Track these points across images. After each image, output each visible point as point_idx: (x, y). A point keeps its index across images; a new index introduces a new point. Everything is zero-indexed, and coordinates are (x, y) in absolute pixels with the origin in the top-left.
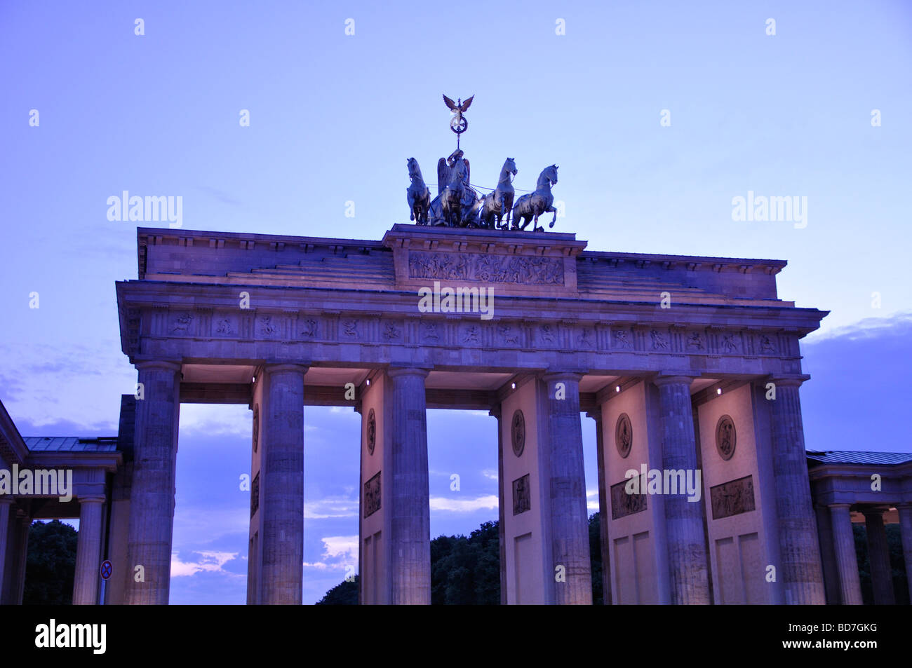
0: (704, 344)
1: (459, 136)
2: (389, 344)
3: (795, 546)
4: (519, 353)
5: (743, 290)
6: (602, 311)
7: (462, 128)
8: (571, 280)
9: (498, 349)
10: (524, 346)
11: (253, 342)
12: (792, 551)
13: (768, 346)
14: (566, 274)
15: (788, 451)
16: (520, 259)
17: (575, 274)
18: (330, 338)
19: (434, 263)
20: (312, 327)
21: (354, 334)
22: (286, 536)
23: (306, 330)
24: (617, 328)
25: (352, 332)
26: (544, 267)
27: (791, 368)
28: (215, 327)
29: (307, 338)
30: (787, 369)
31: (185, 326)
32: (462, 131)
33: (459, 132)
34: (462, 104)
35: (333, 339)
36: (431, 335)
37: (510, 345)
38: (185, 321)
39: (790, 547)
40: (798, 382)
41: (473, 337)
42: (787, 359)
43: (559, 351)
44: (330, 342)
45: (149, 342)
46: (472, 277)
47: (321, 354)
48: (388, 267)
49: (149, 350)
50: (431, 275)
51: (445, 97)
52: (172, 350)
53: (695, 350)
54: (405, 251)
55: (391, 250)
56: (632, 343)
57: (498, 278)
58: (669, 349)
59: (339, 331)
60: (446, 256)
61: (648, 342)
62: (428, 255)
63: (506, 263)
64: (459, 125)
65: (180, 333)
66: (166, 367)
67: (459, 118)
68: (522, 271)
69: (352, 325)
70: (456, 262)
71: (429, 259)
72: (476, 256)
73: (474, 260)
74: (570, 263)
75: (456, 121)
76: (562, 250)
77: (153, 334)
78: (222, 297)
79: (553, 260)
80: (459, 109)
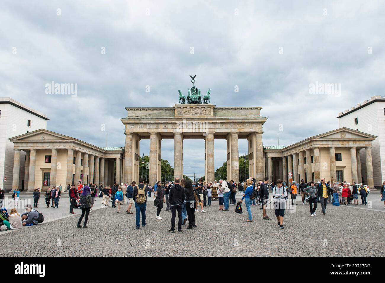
0: (241, 126)
2: (172, 128)
5: (252, 114)
6: (218, 120)
8: (212, 113)
11: (146, 129)
13: (255, 126)
16: (201, 110)
20: (158, 126)
21: (166, 127)
23: (156, 126)
24: (221, 123)
26: (206, 111)
28: (139, 126)
29: (157, 128)
30: (259, 130)
33: (193, 83)
35: (162, 128)
38: (133, 125)
40: (262, 133)
42: (259, 128)
43: (209, 128)
45: (127, 130)
46: (191, 114)
47: (160, 131)
48: (174, 113)
49: (126, 131)
50: (182, 114)
51: (190, 76)
52: (131, 131)
53: (239, 127)
54: (177, 110)
55: (174, 109)
56: (224, 126)
57: (197, 114)
58: (233, 127)
59: (163, 126)
60: (185, 110)
61: (228, 126)
62: (182, 110)
63: (198, 111)
64: (193, 81)
65: (132, 128)
66: (130, 135)
67: (193, 80)
68: (202, 112)
69: (166, 125)
70: (188, 111)
71: (182, 111)
72: (192, 110)
73: (191, 110)
74: (212, 110)
75: (192, 80)
76: (210, 107)
77: (127, 128)
78: (140, 121)
79: (208, 110)
80: (193, 78)
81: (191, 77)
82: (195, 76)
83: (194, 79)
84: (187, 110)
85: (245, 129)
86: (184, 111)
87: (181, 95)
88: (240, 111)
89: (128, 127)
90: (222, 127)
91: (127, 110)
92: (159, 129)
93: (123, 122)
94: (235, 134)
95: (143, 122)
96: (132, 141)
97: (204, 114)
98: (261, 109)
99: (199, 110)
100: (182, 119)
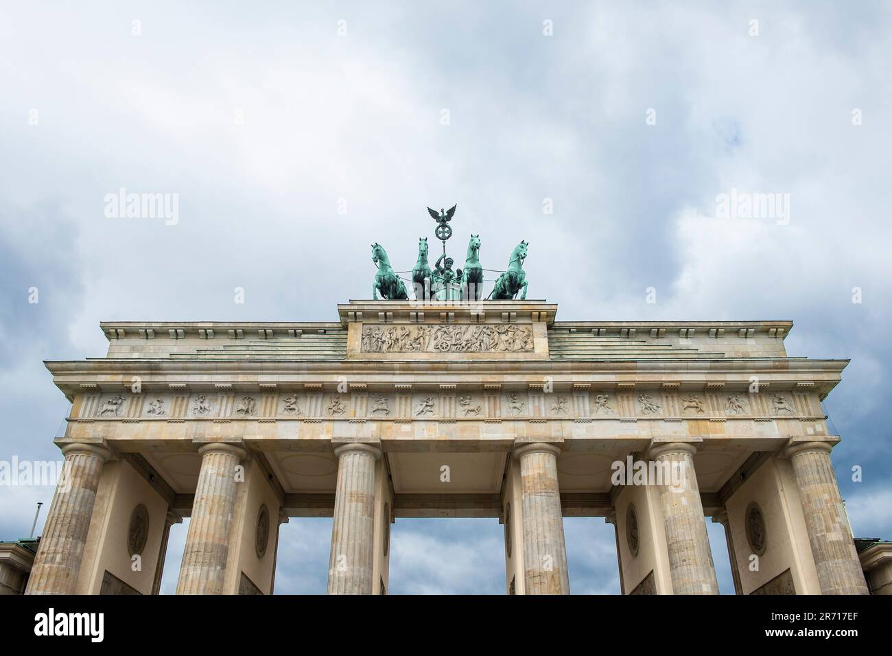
0: (703, 406)
1: (444, 242)
2: (332, 418)
4: (482, 424)
6: (575, 372)
7: (447, 235)
8: (541, 346)
9: (457, 421)
10: (487, 416)
11: (184, 421)
13: (782, 406)
14: (536, 340)
15: (828, 530)
16: (485, 327)
17: (546, 339)
18: (267, 414)
19: (389, 336)
20: (249, 404)
21: (294, 409)
23: (241, 406)
24: (595, 391)
25: (292, 407)
26: (510, 334)
27: (815, 430)
28: (147, 407)
29: (242, 416)
30: (810, 431)
31: (114, 407)
32: (447, 238)
33: (444, 239)
34: (446, 214)
35: (270, 416)
36: (380, 407)
37: (472, 416)
38: (114, 402)
40: (826, 445)
41: (428, 408)
42: (808, 420)
43: (528, 420)
44: (267, 417)
45: (75, 426)
46: (431, 348)
47: (256, 432)
48: (341, 344)
49: (73, 433)
50: (385, 347)
51: (430, 210)
52: (97, 432)
53: (693, 413)
54: (359, 326)
55: (345, 328)
56: (616, 408)
57: (459, 347)
58: (661, 413)
59: (278, 407)
60: (403, 329)
61: (634, 407)
62: (384, 328)
63: (469, 332)
64: (443, 232)
65: (109, 416)
66: (88, 452)
67: (444, 226)
68: (486, 339)
69: (293, 400)
70: (414, 334)
71: (384, 332)
72: (437, 327)
73: (434, 331)
74: (540, 329)
75: (441, 229)
76: (530, 316)
77: (80, 417)
78: (152, 374)
79: (521, 328)
80: (443, 219)
81: (434, 214)
82: (451, 212)
83: (448, 223)
84: (414, 330)
85: (729, 423)
86: (399, 333)
87: (384, 266)
88: (683, 342)
89: (87, 408)
90: (601, 413)
91: (108, 335)
92: (256, 424)
93: (61, 379)
94: (678, 449)
95: (169, 378)
96: (95, 490)
97: (502, 346)
98: (786, 332)
99: (473, 329)
100: (381, 365)
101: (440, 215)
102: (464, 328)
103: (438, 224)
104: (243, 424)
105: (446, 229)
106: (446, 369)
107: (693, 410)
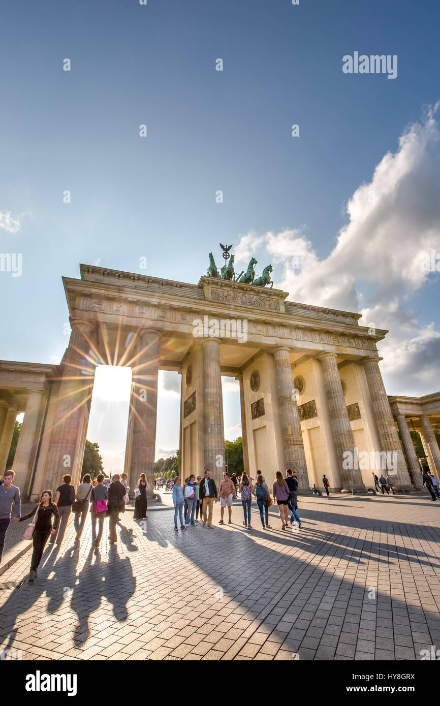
0: (340, 341)
3: (389, 433)
4: (263, 337)
6: (300, 320)
8: (282, 309)
10: (265, 333)
11: (134, 317)
12: (388, 435)
13: (364, 344)
14: (280, 306)
15: (380, 390)
17: (284, 306)
18: (173, 320)
19: (222, 294)
20: (164, 314)
22: (147, 417)
23: (161, 314)
24: (304, 329)
25: (184, 318)
26: (271, 302)
27: (374, 354)
28: (115, 308)
29: (162, 318)
31: (99, 306)
37: (258, 332)
38: (98, 303)
39: (387, 434)
40: (378, 360)
42: (372, 350)
43: (280, 337)
45: (79, 312)
46: (240, 302)
47: (169, 327)
48: (202, 294)
49: (78, 315)
51: (221, 244)
52: (92, 317)
54: (210, 287)
55: (202, 288)
56: (310, 337)
58: (326, 341)
59: (179, 317)
60: (228, 292)
61: (317, 338)
62: (220, 290)
64: (226, 256)
65: (96, 310)
67: (226, 253)
68: (262, 302)
69: (184, 315)
70: (232, 295)
71: (220, 292)
72: (241, 294)
75: (225, 254)
76: (278, 295)
77: (81, 308)
78: (119, 292)
79: (274, 300)
81: (222, 247)
82: (230, 247)
83: (228, 252)
84: (232, 293)
85: (348, 348)
86: (226, 293)
89: (84, 304)
90: (306, 338)
91: (83, 271)
92: (169, 323)
94: (332, 355)
97: (267, 306)
98: (360, 317)
99: (255, 297)
100: (225, 305)
101: (225, 248)
102: (252, 296)
103: (224, 252)
104: (162, 322)
105: (227, 254)
106: (251, 312)
107: (336, 342)
